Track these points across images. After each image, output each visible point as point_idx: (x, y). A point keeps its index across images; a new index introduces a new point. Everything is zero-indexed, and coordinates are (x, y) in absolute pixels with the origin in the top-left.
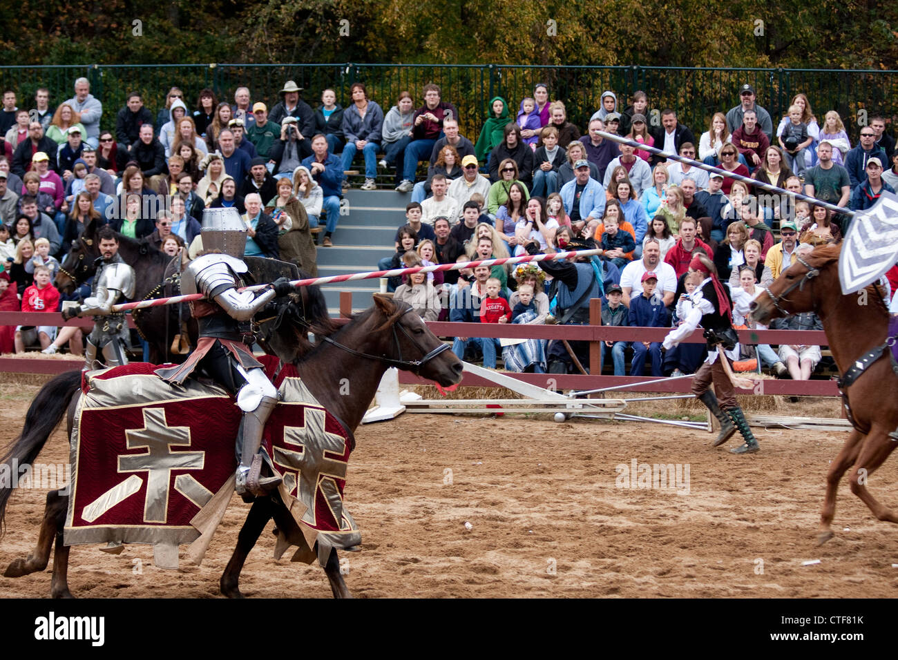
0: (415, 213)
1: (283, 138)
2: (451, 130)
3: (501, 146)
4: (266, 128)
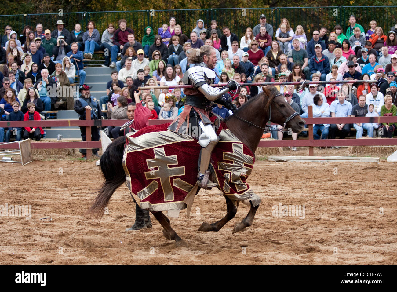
0: (115, 76)
1: (58, 45)
2: (131, 39)
3: (154, 45)
4: (50, 41)
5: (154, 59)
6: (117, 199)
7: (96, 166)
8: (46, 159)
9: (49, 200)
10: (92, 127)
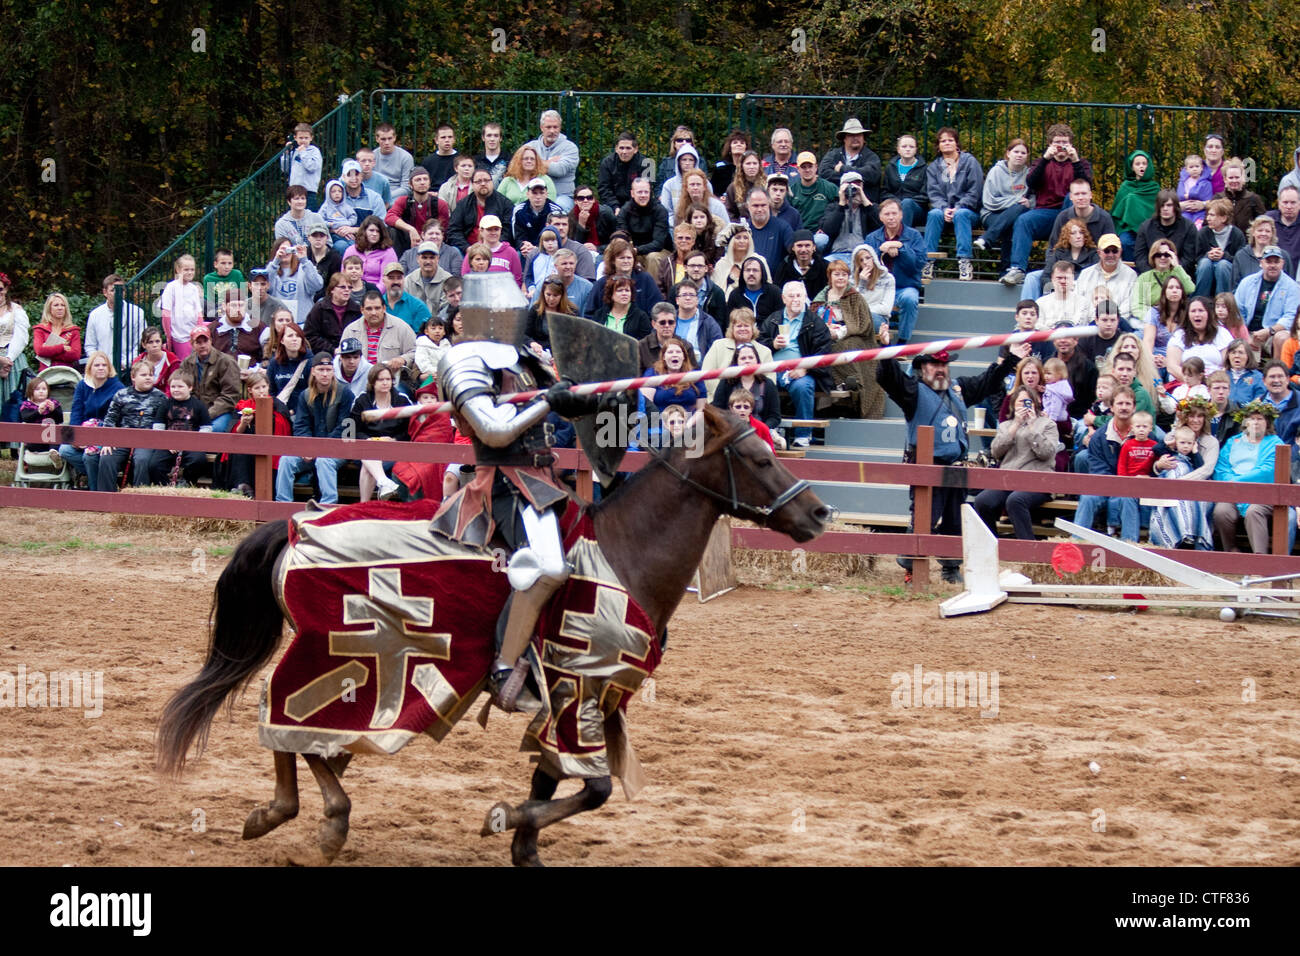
0: (1029, 316)
1: (842, 203)
2: (1081, 197)
3: (1152, 222)
4: (816, 187)
5: (1154, 266)
6: (998, 748)
7: (940, 618)
8: (780, 585)
9: (775, 737)
10: (934, 488)
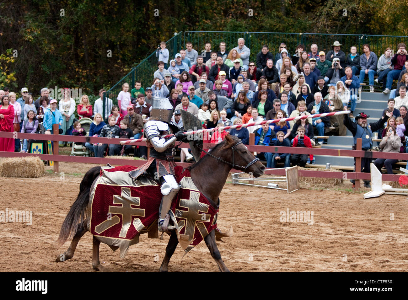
0: (392, 103)
4: (325, 63)
7: (364, 199)
8: (313, 188)
9: (312, 236)
10: (362, 158)
